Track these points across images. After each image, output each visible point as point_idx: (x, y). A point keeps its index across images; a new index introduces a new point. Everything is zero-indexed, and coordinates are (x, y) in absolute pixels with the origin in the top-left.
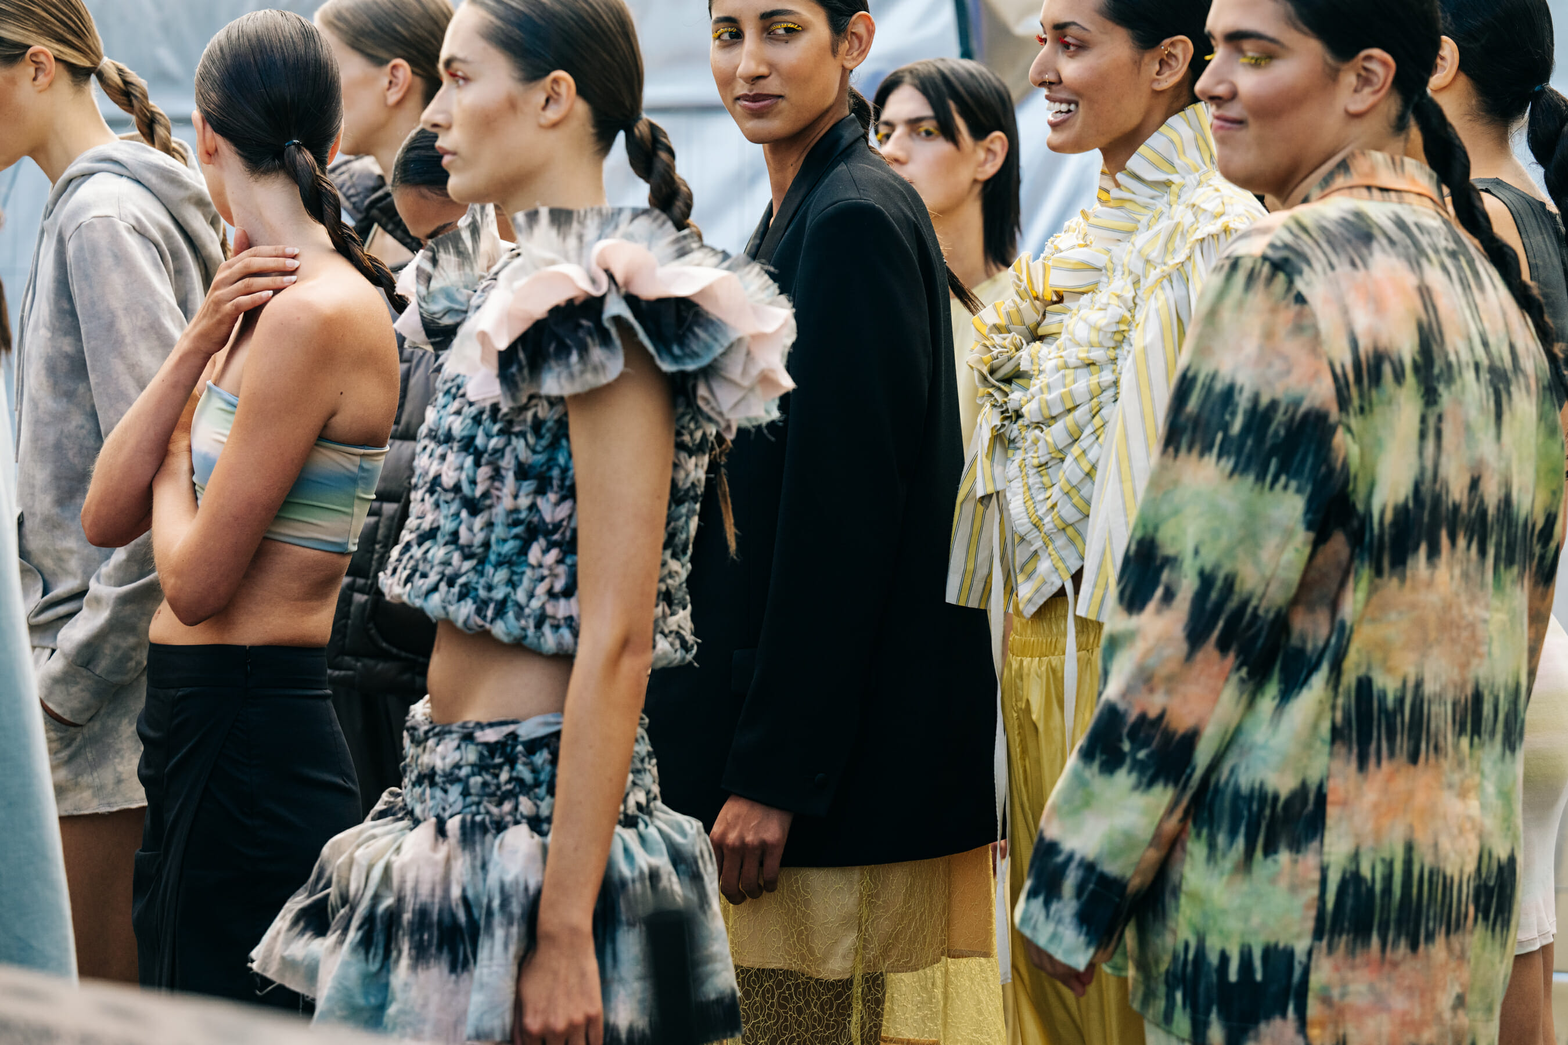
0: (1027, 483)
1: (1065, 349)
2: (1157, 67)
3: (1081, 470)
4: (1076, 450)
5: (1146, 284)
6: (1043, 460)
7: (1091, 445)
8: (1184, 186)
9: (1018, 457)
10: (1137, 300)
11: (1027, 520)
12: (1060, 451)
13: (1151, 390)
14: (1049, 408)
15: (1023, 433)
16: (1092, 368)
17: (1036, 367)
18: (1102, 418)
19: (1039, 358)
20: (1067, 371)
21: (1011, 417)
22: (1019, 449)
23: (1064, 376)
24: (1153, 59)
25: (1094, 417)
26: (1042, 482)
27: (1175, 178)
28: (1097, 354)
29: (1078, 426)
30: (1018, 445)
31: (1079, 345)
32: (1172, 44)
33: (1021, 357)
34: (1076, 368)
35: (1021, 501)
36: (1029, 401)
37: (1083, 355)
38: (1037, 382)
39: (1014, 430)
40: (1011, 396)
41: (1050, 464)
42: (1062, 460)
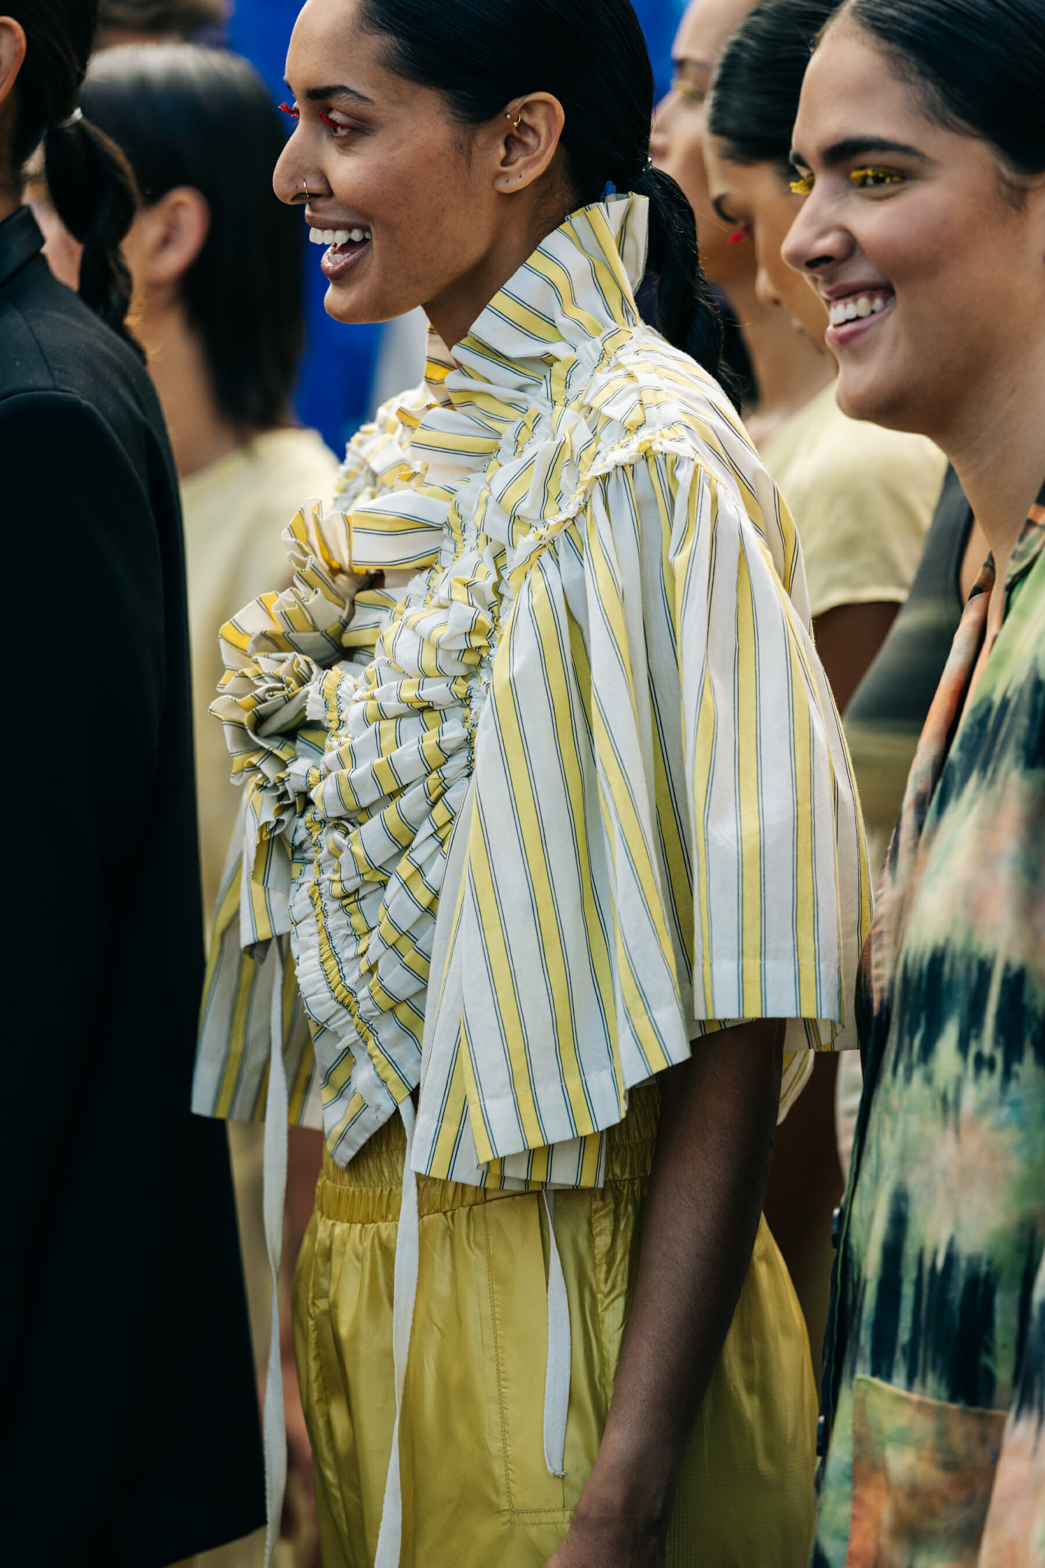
0: (324, 927)
1: (379, 683)
2: (502, 151)
3: (416, 902)
4: (404, 869)
5: (515, 558)
6: (350, 886)
7: (432, 857)
8: (576, 363)
9: (309, 876)
10: (502, 589)
11: (328, 995)
12: (380, 869)
13: (528, 758)
14: (354, 792)
15: (315, 835)
16: (428, 716)
17: (333, 715)
18: (448, 807)
19: (339, 698)
20: (384, 724)
21: (293, 804)
22: (311, 862)
23: (378, 734)
24: (494, 137)
25: (434, 804)
26: (350, 925)
27: (558, 349)
28: (435, 691)
29: (407, 824)
30: (308, 855)
31: (405, 674)
32: (527, 108)
33: (306, 696)
34: (398, 717)
35: (316, 961)
36: (322, 778)
37: (409, 693)
38: (335, 743)
39: (300, 828)
40: (291, 769)
41: (362, 893)
42: (384, 885)
